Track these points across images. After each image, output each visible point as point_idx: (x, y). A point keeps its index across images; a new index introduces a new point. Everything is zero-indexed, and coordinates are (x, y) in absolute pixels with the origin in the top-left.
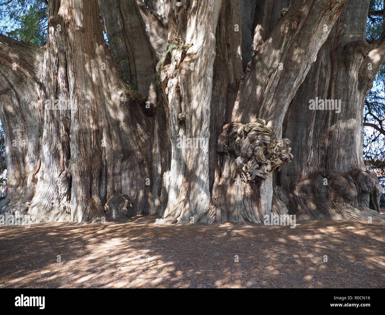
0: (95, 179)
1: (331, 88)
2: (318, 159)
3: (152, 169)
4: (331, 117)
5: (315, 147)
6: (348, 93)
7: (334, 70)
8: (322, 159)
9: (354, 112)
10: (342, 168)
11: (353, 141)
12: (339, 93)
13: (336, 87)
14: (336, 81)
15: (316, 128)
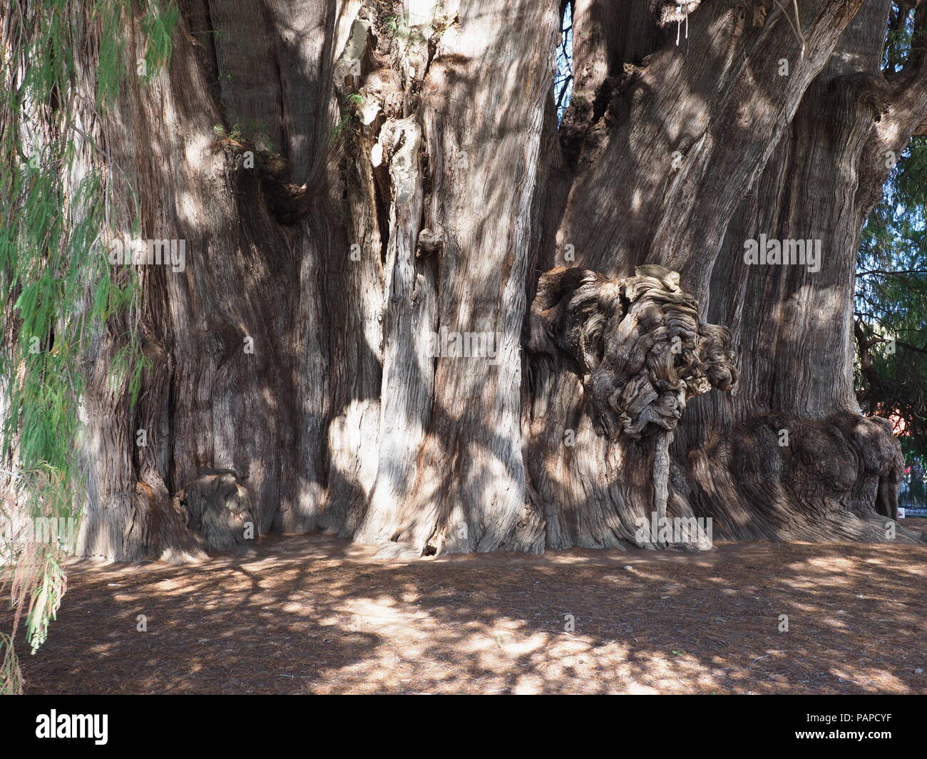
0: (152, 421)
1: (790, 192)
2: (754, 382)
3: (296, 391)
4: (788, 271)
5: (747, 348)
6: (832, 211)
7: (799, 142)
8: (762, 382)
9: (845, 264)
10: (811, 408)
11: (839, 338)
12: (810, 207)
13: (802, 191)
14: (802, 175)
15: (749, 300)
